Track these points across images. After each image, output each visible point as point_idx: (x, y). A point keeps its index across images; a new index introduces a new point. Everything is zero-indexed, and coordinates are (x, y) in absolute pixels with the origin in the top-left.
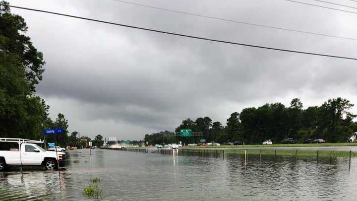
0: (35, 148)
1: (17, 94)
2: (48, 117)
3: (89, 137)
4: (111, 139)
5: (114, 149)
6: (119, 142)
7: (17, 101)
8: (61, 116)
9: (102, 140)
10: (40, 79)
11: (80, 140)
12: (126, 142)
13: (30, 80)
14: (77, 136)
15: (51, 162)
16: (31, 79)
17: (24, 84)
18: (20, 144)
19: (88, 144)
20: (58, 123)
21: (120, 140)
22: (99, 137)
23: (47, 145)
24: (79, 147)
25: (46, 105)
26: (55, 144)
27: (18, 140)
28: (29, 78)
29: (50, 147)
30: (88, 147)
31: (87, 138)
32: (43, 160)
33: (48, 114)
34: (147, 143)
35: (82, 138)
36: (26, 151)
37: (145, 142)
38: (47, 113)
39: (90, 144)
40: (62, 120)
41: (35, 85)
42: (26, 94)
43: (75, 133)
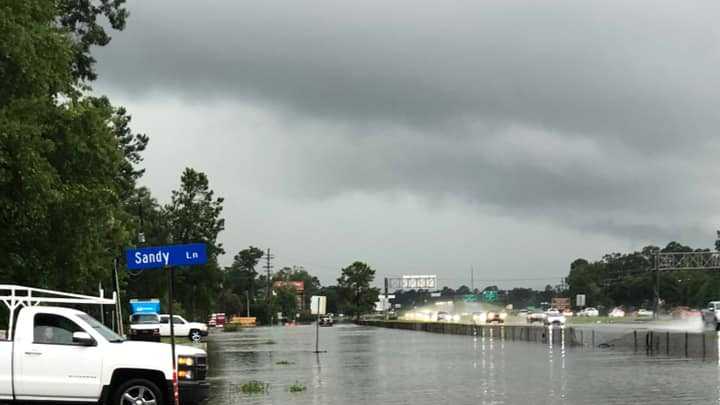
0: (79, 329)
1: (18, 95)
2: (137, 186)
3: (312, 274)
4: (411, 282)
5: (426, 327)
6: (447, 294)
7: (16, 125)
8: (193, 180)
9: (372, 285)
10: (118, 22)
11: (270, 284)
12: (479, 296)
13: (73, 29)
14: (260, 268)
15: (142, 389)
16: (78, 25)
17: (48, 48)
18: (12, 308)
19: (308, 302)
20: (177, 213)
21: (455, 287)
22: (359, 273)
23: (128, 309)
24: (264, 318)
25: (134, 132)
26: (162, 302)
27: (8, 293)
28: (72, 22)
29: (137, 319)
30: (307, 318)
31: (301, 276)
32: (108, 382)
33: (140, 173)
34: (581, 299)
35: (280, 277)
36: (36, 342)
37: (570, 295)
38: (136, 168)
39: (318, 305)
40: (198, 198)
41: (94, 51)
42: (53, 91)
43: (249, 257)
